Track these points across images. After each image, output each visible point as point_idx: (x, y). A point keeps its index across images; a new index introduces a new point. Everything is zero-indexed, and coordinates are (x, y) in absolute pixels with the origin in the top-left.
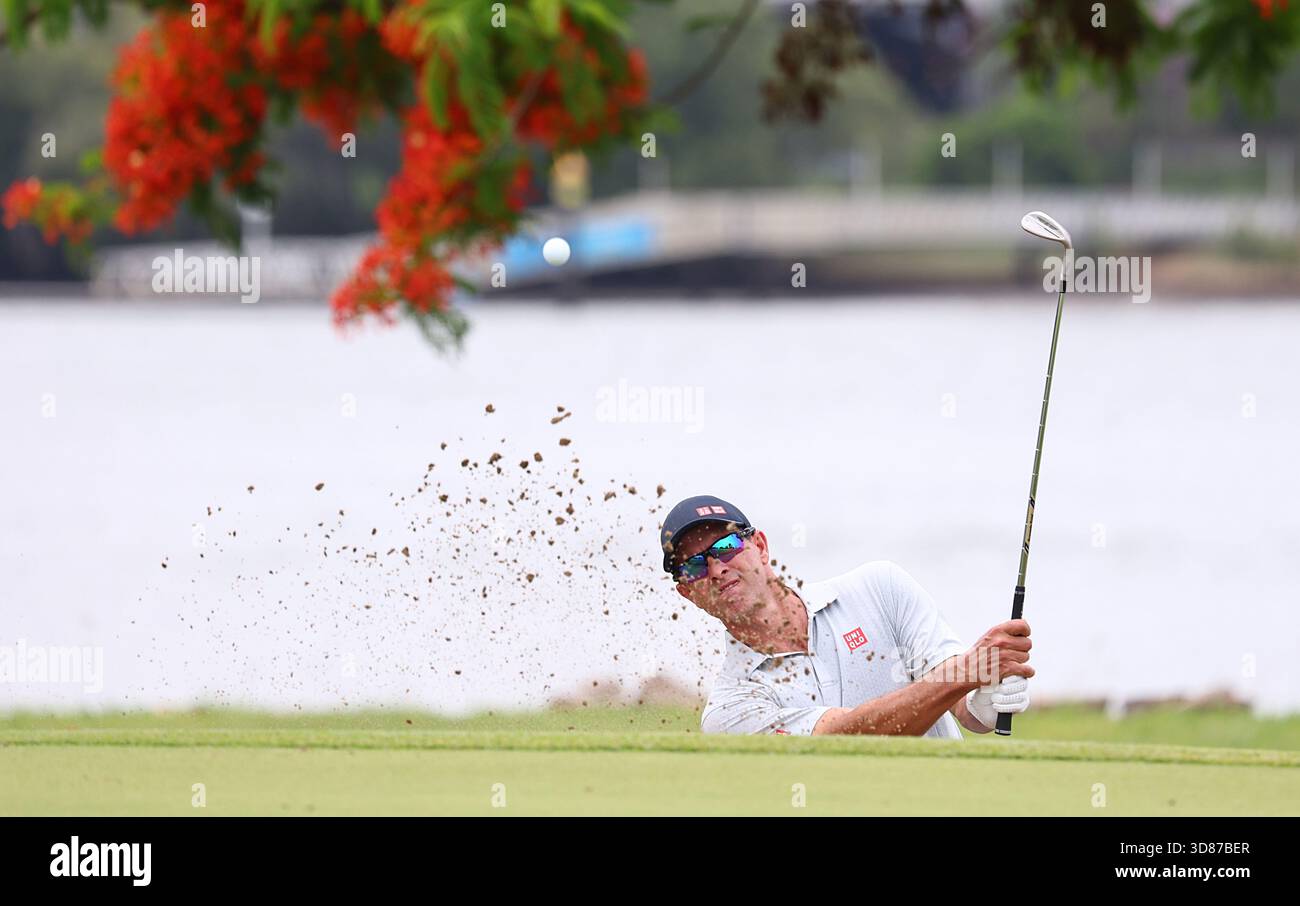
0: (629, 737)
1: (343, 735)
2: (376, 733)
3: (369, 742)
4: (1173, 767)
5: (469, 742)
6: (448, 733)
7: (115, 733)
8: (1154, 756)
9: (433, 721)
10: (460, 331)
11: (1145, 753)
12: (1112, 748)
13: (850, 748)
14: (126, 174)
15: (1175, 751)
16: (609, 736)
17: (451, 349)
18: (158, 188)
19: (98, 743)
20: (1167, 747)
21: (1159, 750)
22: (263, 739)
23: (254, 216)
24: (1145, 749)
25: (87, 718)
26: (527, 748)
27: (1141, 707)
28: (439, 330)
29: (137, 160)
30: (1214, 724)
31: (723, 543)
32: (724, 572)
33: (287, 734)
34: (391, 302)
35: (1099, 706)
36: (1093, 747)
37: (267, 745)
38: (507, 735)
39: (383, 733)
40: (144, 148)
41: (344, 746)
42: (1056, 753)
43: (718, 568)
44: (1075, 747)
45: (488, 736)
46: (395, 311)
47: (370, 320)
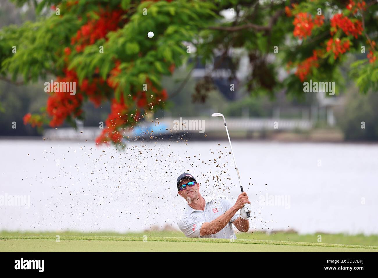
0: (161, 238)
1: (98, 237)
2: (105, 237)
3: (104, 239)
4: (281, 245)
5: (125, 239)
6: (121, 237)
7: (47, 236)
8: (276, 243)
9: (117, 234)
10: (124, 147)
11: (274, 242)
12: (267, 241)
13: (210, 241)
14: (51, 114)
15: (281, 242)
16: (157, 238)
17: (122, 151)
18: (59, 117)
19: (43, 239)
20: (280, 241)
21: (278, 242)
22: (80, 238)
23: (79, 123)
24: (275, 242)
25: (41, 233)
26: (138, 240)
27: (274, 233)
28: (119, 147)
29: (54, 111)
30: (290, 236)
31: (190, 183)
32: (190, 189)
33: (85, 237)
34: (109, 141)
35: (264, 232)
36: (263, 241)
37: (81, 239)
38: (134, 238)
39: (107, 237)
40: (56, 108)
41: (98, 240)
42: (255, 242)
43: (188, 188)
44: (259, 241)
45: (130, 238)
46: (109, 143)
47: (104, 144)
